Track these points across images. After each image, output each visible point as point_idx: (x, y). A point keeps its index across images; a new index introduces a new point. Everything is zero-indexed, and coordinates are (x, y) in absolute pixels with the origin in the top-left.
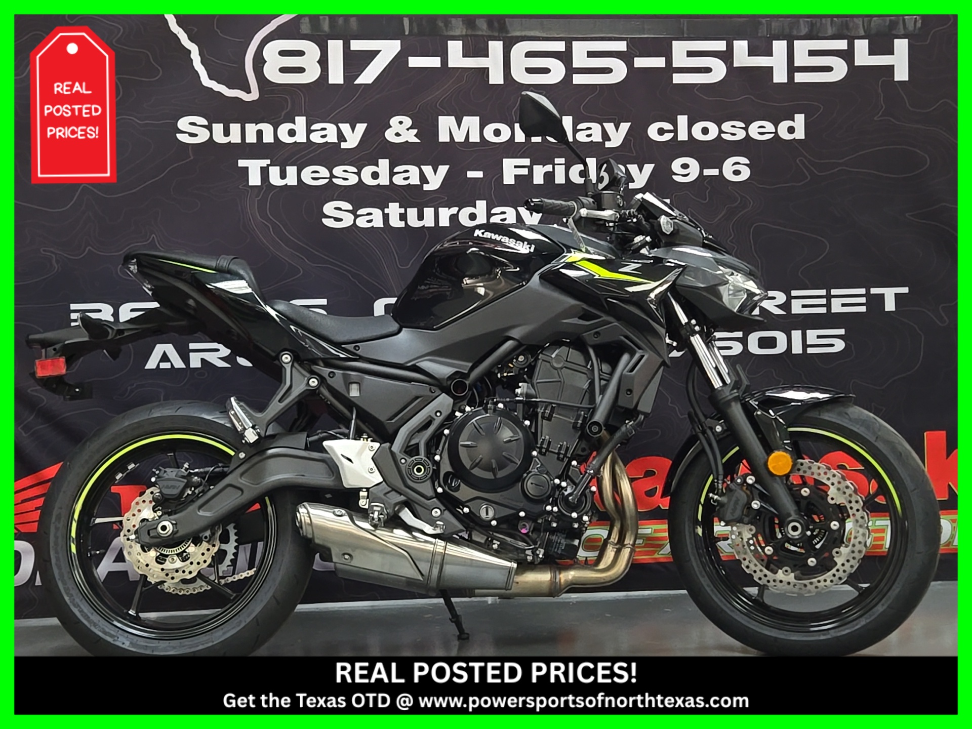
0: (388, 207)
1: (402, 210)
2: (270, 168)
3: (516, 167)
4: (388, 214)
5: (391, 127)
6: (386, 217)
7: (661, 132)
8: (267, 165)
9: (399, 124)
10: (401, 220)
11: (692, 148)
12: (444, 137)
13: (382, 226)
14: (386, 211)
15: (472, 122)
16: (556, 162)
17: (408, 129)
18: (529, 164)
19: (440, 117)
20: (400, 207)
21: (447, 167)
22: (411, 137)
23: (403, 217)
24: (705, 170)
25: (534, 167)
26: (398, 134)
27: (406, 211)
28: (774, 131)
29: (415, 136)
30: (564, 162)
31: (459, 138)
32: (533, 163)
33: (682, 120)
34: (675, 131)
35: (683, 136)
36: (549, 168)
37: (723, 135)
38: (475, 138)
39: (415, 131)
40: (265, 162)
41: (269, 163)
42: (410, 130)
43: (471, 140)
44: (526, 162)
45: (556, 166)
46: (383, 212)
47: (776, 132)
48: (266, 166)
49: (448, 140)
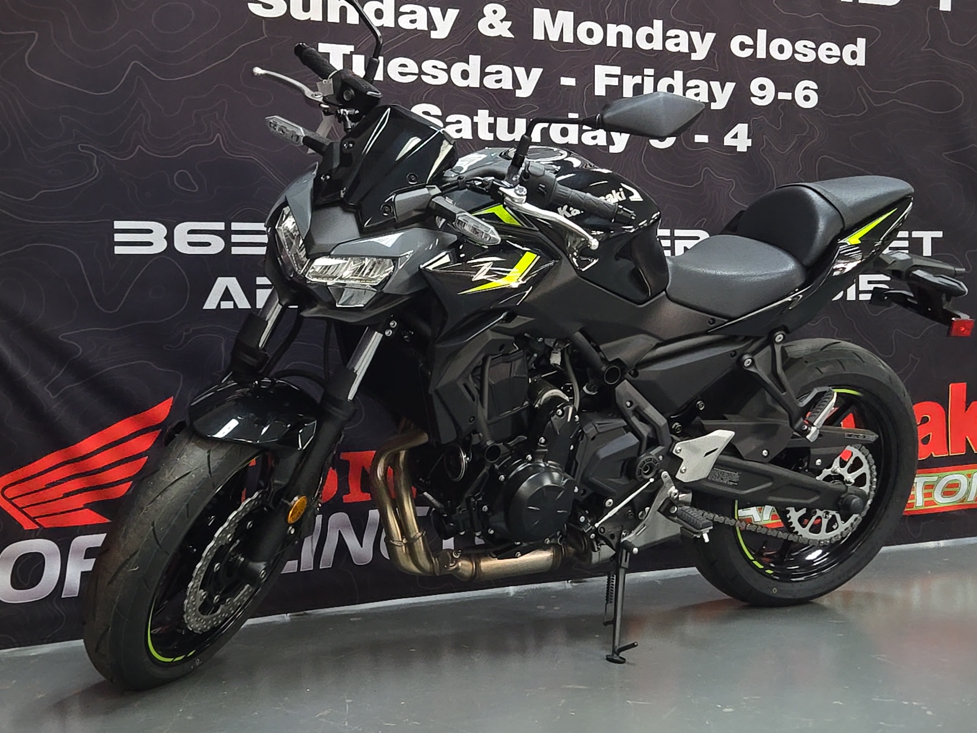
0: (477, 115)
1: (492, 120)
2: (354, 56)
3: (607, 75)
4: (477, 123)
5: (485, 16)
6: (475, 126)
7: (743, 46)
8: (351, 52)
9: (492, 14)
10: (490, 131)
11: (768, 67)
12: (538, 35)
13: (471, 138)
14: (476, 119)
15: (566, 17)
16: (645, 73)
17: (502, 21)
18: (619, 73)
19: (535, 10)
20: (490, 116)
21: (541, 70)
22: (503, 30)
23: (492, 128)
24: (779, 94)
25: (624, 76)
26: (491, 26)
27: (495, 120)
28: (839, 55)
29: (509, 29)
30: (653, 74)
31: (554, 37)
32: (623, 72)
33: (762, 34)
34: (754, 47)
35: (761, 54)
36: (638, 79)
37: (796, 55)
38: (568, 38)
39: (509, 24)
40: (349, 49)
41: (353, 50)
42: (504, 22)
43: (565, 40)
44: (617, 70)
45: (645, 78)
46: (472, 120)
47: (841, 57)
48: (349, 53)
49: (543, 38)
